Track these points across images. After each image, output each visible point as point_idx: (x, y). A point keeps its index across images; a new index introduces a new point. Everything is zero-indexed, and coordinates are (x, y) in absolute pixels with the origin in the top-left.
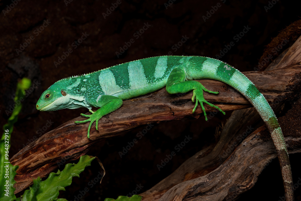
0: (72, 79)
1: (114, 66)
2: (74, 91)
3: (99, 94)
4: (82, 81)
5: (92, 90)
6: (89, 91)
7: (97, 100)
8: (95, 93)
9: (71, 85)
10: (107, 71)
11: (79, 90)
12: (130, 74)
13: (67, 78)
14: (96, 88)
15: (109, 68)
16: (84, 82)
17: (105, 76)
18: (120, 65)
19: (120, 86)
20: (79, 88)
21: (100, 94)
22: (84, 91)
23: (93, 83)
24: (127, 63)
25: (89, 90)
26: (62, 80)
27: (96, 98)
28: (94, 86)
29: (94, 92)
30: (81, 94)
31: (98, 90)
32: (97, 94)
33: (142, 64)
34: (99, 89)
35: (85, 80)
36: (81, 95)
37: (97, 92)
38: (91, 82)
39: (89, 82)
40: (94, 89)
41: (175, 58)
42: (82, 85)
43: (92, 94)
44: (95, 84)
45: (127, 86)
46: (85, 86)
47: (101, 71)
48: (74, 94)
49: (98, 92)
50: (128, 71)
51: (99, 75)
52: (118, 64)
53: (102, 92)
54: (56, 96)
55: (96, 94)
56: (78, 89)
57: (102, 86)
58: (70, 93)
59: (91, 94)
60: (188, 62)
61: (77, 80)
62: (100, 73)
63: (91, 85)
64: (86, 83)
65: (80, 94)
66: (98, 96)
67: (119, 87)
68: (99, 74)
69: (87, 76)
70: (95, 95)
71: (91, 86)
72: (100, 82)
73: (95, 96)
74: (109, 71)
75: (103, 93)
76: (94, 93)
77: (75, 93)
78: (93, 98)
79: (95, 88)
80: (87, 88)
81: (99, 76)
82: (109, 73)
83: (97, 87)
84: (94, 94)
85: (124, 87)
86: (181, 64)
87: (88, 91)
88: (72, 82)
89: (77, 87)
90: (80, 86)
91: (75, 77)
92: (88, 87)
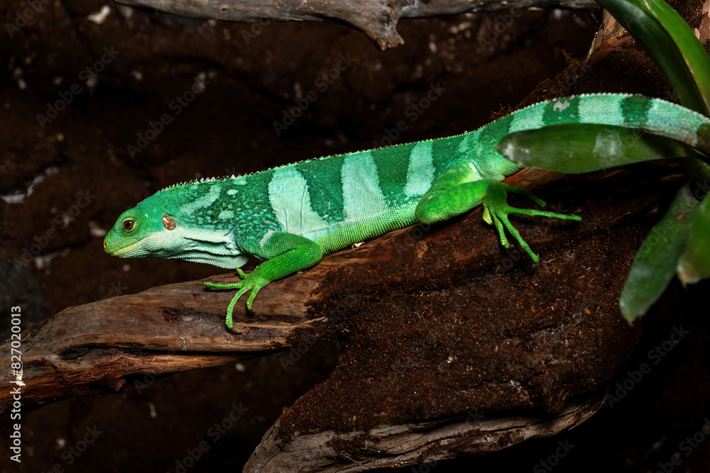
0: (201, 185)
1: (307, 162)
2: (200, 219)
3: (267, 227)
4: (223, 193)
5: (249, 218)
6: (243, 221)
7: (263, 242)
8: (259, 225)
9: (191, 201)
10: (290, 173)
11: (212, 217)
12: (345, 187)
13: (187, 182)
14: (262, 213)
15: (296, 164)
16: (228, 195)
17: (285, 184)
18: (322, 158)
19: (322, 215)
20: (212, 210)
21: (271, 227)
22: (229, 220)
23: (253, 200)
24: (340, 155)
25: (240, 217)
26: (174, 186)
27: (261, 237)
28: (256, 208)
29: (256, 222)
30: (220, 226)
31: (267, 219)
32: (261, 226)
33: (376, 162)
34: (270, 216)
35: (232, 192)
36: (218, 229)
37: (264, 224)
38: (246, 197)
39: (244, 197)
40: (256, 215)
41: (449, 143)
42: (222, 203)
43: (250, 228)
44: (258, 203)
45: (339, 216)
46: (230, 206)
47: (274, 171)
48: (197, 224)
49: (267, 222)
50: (340, 178)
51: (270, 180)
52: (318, 157)
53: (277, 223)
54: (148, 226)
55: (260, 228)
56: (210, 212)
57: (277, 210)
58: (187, 223)
59: (247, 228)
60: (477, 144)
61: (211, 190)
62: (272, 176)
63: (248, 204)
64: (235, 199)
65: (216, 224)
66: (265, 231)
67: (319, 217)
68: (270, 178)
69: (240, 180)
70: (258, 230)
71: (248, 207)
72: (272, 198)
73: (258, 232)
74: (295, 172)
75: (278, 225)
76: (255, 224)
77: (200, 222)
78: (252, 237)
79: (259, 213)
80: (235, 213)
81: (269, 184)
82: (296, 178)
83: (265, 210)
84: (254, 227)
85: (331, 218)
86: (464, 154)
87: (240, 220)
88: (195, 195)
89: (209, 208)
90: (216, 207)
91: (208, 180)
92: (239, 209)
